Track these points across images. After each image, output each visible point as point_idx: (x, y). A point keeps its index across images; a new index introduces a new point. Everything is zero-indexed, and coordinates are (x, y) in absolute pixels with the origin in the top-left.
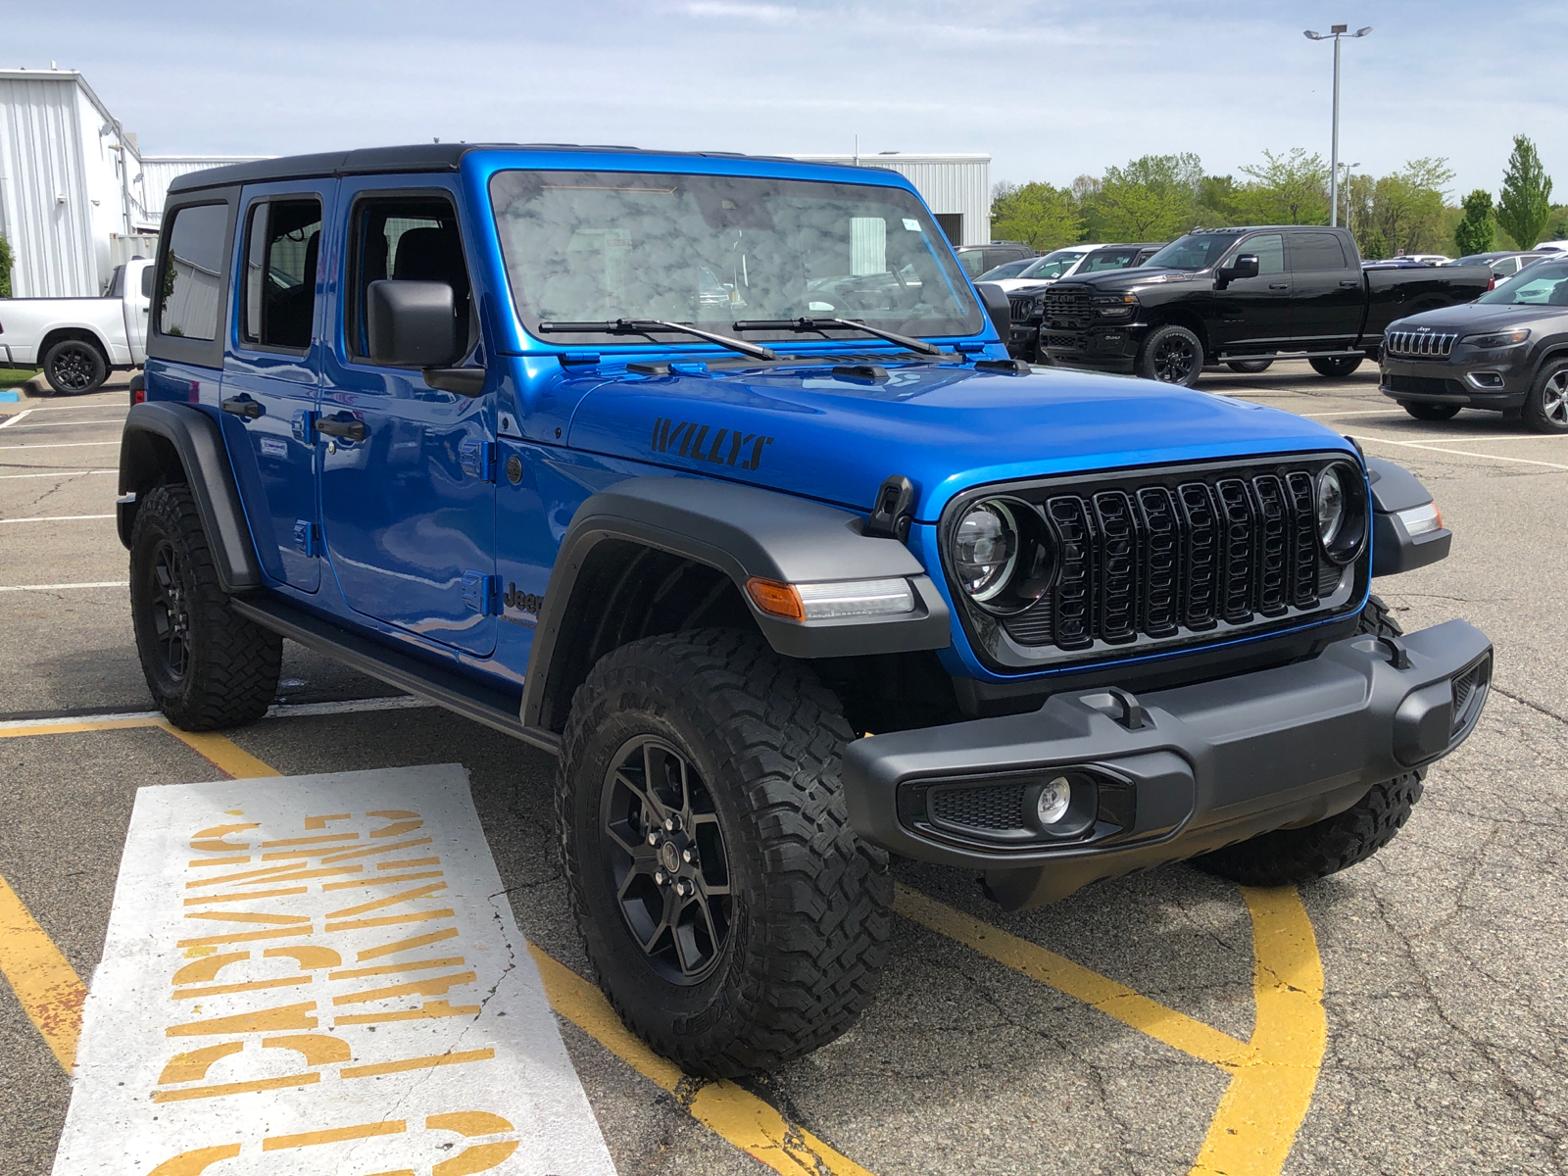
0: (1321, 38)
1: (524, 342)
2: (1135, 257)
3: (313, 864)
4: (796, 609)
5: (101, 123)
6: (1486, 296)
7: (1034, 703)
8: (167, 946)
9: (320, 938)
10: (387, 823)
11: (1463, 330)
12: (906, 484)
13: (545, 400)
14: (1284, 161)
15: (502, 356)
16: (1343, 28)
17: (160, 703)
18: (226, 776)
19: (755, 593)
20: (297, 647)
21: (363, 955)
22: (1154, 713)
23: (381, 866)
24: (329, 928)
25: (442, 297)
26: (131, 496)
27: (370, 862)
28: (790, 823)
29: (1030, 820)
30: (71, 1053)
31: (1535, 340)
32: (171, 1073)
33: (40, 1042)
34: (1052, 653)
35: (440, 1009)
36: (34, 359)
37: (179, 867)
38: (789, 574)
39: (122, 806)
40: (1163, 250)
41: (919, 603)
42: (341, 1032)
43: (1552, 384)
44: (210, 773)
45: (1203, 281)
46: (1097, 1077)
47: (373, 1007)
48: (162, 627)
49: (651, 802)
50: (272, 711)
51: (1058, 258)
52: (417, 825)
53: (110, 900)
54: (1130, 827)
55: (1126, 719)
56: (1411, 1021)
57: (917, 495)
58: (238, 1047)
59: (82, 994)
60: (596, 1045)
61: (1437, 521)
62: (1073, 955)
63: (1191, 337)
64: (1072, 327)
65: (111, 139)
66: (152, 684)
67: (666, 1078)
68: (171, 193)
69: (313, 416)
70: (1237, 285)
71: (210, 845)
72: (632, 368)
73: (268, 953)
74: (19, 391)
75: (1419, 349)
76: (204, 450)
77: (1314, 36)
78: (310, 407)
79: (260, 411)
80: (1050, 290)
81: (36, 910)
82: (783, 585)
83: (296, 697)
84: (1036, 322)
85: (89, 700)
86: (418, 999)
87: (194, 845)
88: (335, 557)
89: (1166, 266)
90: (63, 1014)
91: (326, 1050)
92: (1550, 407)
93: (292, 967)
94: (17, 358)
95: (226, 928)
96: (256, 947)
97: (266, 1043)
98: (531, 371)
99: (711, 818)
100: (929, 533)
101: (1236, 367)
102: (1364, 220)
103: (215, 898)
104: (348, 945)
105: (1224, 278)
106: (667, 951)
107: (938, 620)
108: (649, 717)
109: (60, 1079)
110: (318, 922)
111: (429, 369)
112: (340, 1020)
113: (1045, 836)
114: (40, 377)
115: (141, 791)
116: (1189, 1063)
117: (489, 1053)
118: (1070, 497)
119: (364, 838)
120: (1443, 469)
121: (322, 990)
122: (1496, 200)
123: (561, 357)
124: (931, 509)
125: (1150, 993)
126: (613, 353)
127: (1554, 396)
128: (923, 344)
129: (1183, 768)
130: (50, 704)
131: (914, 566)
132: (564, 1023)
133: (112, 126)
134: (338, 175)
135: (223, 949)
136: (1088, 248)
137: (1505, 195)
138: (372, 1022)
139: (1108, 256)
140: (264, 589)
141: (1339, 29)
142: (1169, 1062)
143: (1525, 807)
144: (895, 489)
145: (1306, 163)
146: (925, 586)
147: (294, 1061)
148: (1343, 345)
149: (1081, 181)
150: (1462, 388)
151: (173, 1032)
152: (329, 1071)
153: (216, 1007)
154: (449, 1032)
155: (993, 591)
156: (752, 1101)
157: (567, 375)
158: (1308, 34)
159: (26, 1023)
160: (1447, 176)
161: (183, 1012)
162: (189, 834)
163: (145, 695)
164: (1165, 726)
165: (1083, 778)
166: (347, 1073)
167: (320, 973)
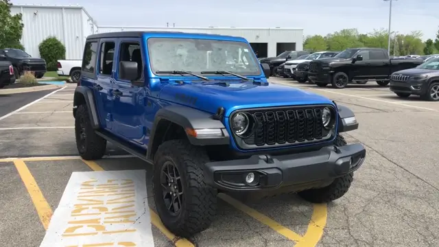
1: (153, 76)
2: (333, 55)
3: (107, 190)
4: (195, 135)
5: (88, 18)
6: (418, 67)
7: (248, 157)
8: (72, 205)
9: (105, 205)
10: (124, 182)
11: (411, 75)
12: (222, 109)
13: (156, 88)
14: (379, 30)
15: (148, 78)
17: (81, 154)
18: (92, 170)
19: (188, 131)
20: (109, 142)
21: (113, 209)
22: (274, 160)
23: (122, 191)
24: (107, 203)
25: (135, 65)
26: (76, 107)
27: (119, 190)
28: (193, 176)
29: (244, 181)
30: (47, 226)
31: (428, 78)
32: (67, 231)
33: (41, 224)
34: (255, 146)
35: (127, 221)
36: (68, 74)
37: (78, 189)
38: (194, 127)
39: (68, 176)
40: (339, 54)
41: (223, 134)
42: (105, 225)
43: (433, 89)
44: (89, 169)
45: (348, 61)
46: (266, 242)
47: (112, 220)
48: (82, 137)
49: (169, 176)
50: (104, 157)
51: (315, 55)
52: (132, 182)
53: (62, 195)
54: (266, 184)
55: (267, 161)
56: (343, 234)
57: (225, 112)
58: (82, 226)
59: (52, 214)
60: (158, 230)
61: (355, 121)
62: (270, 216)
63: (345, 75)
64: (316, 72)
65: (90, 22)
66: (79, 150)
67: (171, 237)
68: (87, 39)
69: (111, 90)
70: (358, 62)
71: (85, 184)
72: (176, 81)
73: (93, 208)
74: (65, 82)
75: (400, 80)
76: (90, 97)
78: (111, 88)
79: (102, 88)
80: (311, 63)
81: (46, 197)
82: (193, 129)
83: (112, 154)
84: (307, 70)
85: (65, 153)
86: (123, 219)
87: (83, 185)
88: (115, 122)
89: (340, 57)
90: (47, 218)
91: (101, 228)
92: (432, 95)
93: (97, 211)
94: (65, 74)
95: (85, 202)
96: (90, 207)
97: (88, 226)
98: (154, 81)
99: (179, 178)
100: (227, 119)
101: (358, 82)
102: (401, 46)
103: (85, 196)
104: (110, 207)
105: (354, 61)
106: (172, 209)
107: (227, 138)
108: (167, 157)
109: (44, 231)
110: (105, 202)
111: (132, 81)
112: (105, 222)
113: (247, 185)
114: (70, 78)
115: (73, 173)
116: (288, 240)
117: (135, 230)
118: (260, 112)
119: (119, 185)
120: (401, 109)
121: (103, 215)
122: (434, 41)
123: (160, 79)
124: (228, 114)
125: (284, 225)
126: (172, 78)
127: (433, 92)
128: (245, 77)
129: (279, 172)
130: (57, 153)
131: (223, 126)
132: (153, 225)
133: (91, 19)
134: (118, 37)
135: (84, 207)
136: (322, 52)
137: (436, 40)
138: (111, 223)
139: (327, 55)
140: (102, 128)
142: (283, 240)
143: (388, 189)
144: (220, 109)
145: (384, 32)
146: (225, 131)
147: (93, 230)
148: (384, 78)
149: (329, 35)
150: (410, 89)
151: (69, 223)
152: (100, 232)
153: (79, 218)
154: (128, 226)
155: (242, 133)
156: (189, 243)
157: (161, 83)
159: (39, 219)
160: (421, 35)
161: (72, 219)
162: (82, 182)
163: (77, 152)
164: (276, 163)
165: (257, 174)
166: (103, 233)
167: (103, 213)
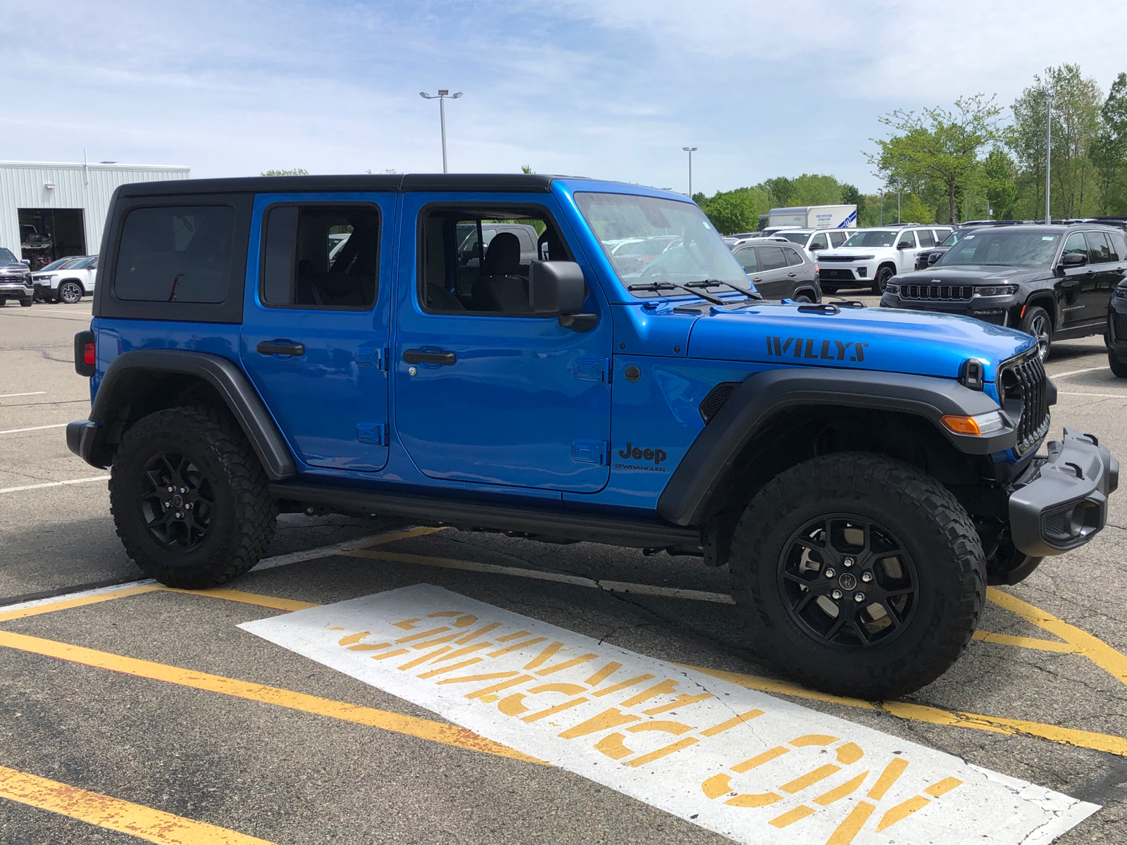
0: (431, 98)
4: (976, 429)
12: (979, 363)
16: (446, 92)
19: (948, 423)
41: (1006, 422)
46: (1038, 667)
57: (983, 370)
67: (862, 705)
72: (677, 310)
77: (427, 96)
82: (966, 418)
86: (667, 696)
90: (478, 742)
97: (631, 730)
100: (992, 388)
116: (1061, 655)
117: (759, 712)
123: (646, 305)
124: (992, 374)
140: (300, 475)
141: (443, 93)
144: (975, 366)
146: (1006, 415)
154: (717, 707)
156: (915, 706)
158: (422, 94)
